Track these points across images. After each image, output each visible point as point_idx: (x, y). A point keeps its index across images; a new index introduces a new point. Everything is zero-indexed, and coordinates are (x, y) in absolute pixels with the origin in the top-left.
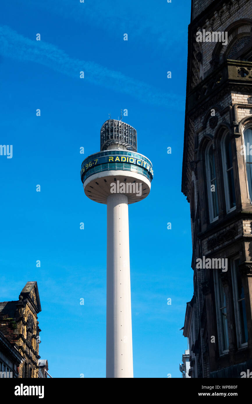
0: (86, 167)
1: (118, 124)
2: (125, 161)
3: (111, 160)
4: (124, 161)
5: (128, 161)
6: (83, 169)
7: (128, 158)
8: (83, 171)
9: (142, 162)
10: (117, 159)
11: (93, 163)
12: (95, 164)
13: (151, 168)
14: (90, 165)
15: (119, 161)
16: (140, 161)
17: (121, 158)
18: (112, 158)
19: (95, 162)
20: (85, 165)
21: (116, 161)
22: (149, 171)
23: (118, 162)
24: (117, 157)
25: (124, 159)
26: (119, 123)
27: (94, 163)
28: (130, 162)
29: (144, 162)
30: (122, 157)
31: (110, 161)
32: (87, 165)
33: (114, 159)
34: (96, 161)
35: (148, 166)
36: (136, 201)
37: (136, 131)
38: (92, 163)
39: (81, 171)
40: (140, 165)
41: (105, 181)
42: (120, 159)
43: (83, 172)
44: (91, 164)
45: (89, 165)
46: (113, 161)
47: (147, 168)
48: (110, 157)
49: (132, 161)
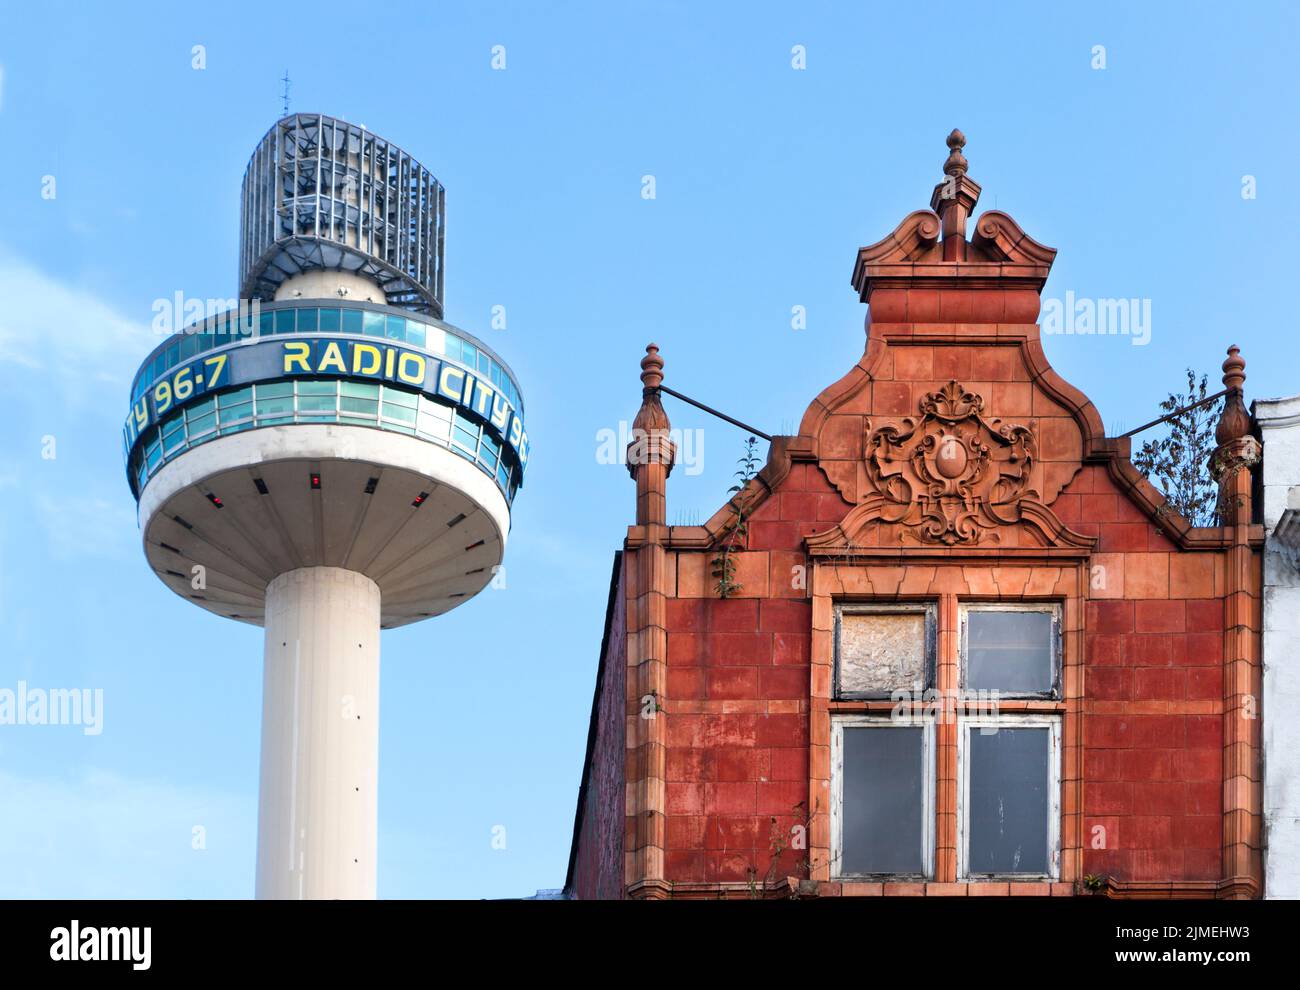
0: (159, 397)
1: (345, 142)
2: (372, 371)
3: (295, 364)
4: (367, 372)
5: (389, 374)
6: (141, 412)
7: (391, 354)
8: (137, 424)
9: (470, 381)
10: (333, 356)
11: (199, 379)
12: (212, 384)
13: (516, 420)
14: (184, 389)
15: (342, 368)
16: (461, 375)
17: (353, 348)
18: (299, 351)
19: (208, 372)
20: (153, 389)
21: (322, 367)
22: (503, 436)
23: (332, 376)
24: (333, 347)
25: (367, 359)
26: (351, 138)
27: (206, 380)
28: (404, 377)
29: (478, 384)
30: (359, 349)
31: (288, 368)
32: (163, 391)
33: (314, 359)
34: (216, 364)
35: (500, 409)
36: (426, 614)
37: (442, 192)
38: (192, 376)
39: (130, 422)
40: (455, 396)
41: (261, 487)
42: (349, 361)
43: (141, 428)
44: (189, 384)
45: (178, 386)
46: (306, 367)
47: (494, 420)
48: (289, 346)
49: (415, 374)
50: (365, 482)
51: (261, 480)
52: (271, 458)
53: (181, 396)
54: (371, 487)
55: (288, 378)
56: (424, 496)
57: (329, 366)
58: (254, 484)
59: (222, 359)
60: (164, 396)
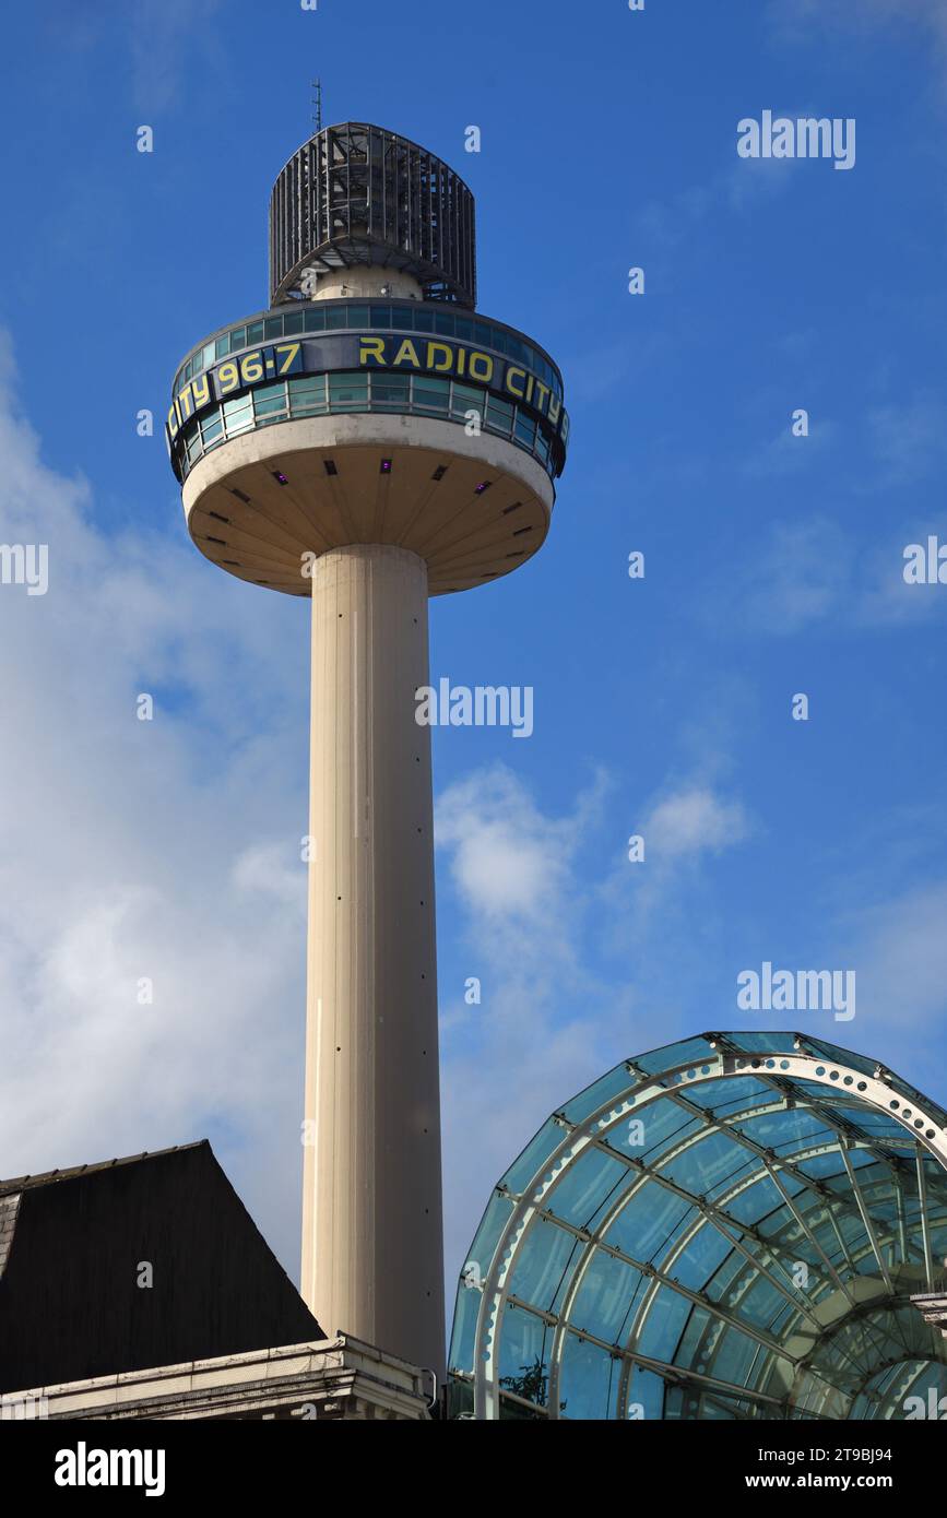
0: (224, 377)
2: (444, 367)
3: (371, 357)
4: (440, 368)
5: (461, 371)
7: (462, 353)
9: (531, 380)
10: (407, 352)
11: (270, 364)
12: (284, 370)
14: (252, 373)
15: (416, 363)
16: (524, 375)
17: (427, 346)
18: (375, 346)
19: (279, 359)
20: (215, 369)
21: (397, 362)
23: (406, 368)
24: (407, 344)
25: (439, 356)
27: (277, 367)
28: (474, 374)
29: (539, 383)
30: (432, 347)
31: (363, 360)
32: (228, 372)
33: (390, 354)
34: (289, 352)
35: (555, 404)
38: (262, 361)
40: (518, 394)
41: (330, 468)
42: (423, 357)
43: (200, 404)
44: (259, 368)
45: (245, 370)
46: (381, 361)
47: (549, 416)
48: (364, 340)
49: (484, 373)
50: (434, 469)
51: (332, 462)
52: (345, 442)
53: (248, 379)
54: (440, 473)
55: (363, 369)
56: (487, 485)
57: (403, 361)
58: (323, 465)
59: (295, 348)
60: (228, 377)
